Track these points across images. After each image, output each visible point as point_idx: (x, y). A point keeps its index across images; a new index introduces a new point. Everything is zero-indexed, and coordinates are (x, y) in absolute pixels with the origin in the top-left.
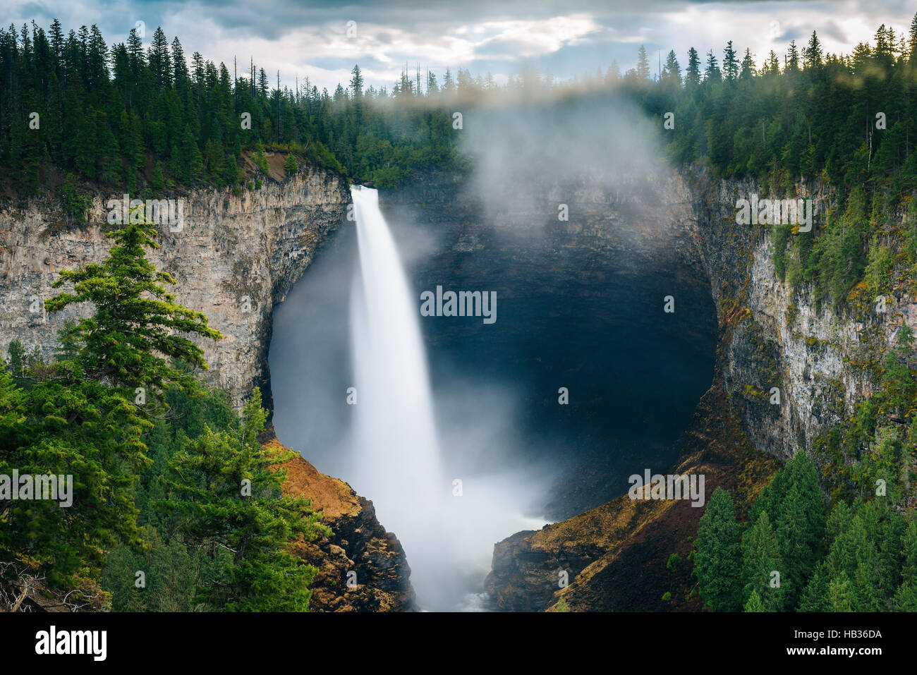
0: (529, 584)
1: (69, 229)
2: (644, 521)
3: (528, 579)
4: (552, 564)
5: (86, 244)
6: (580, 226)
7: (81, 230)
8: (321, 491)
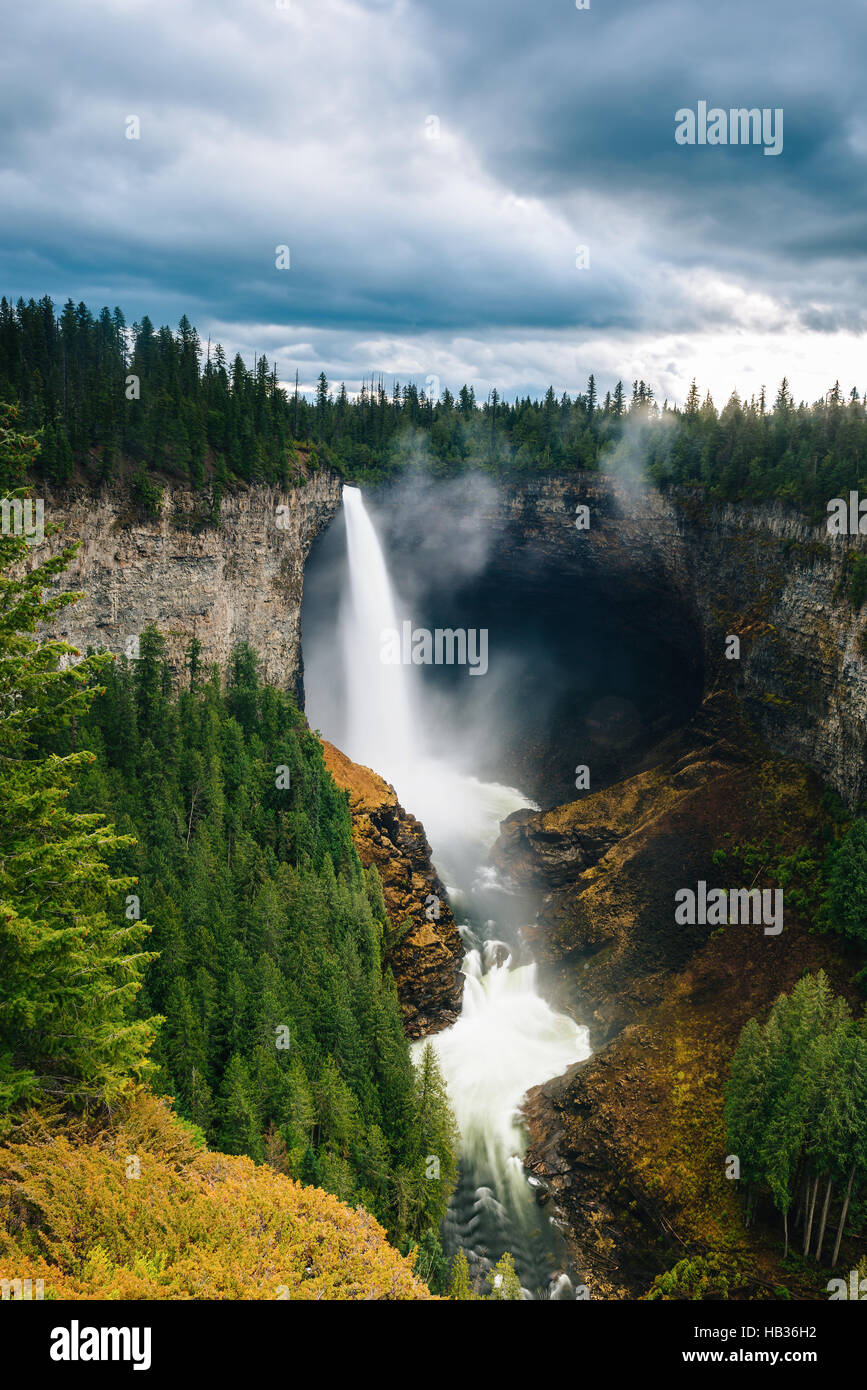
0: (547, 863)
1: (141, 523)
2: (650, 807)
3: (545, 859)
4: (566, 845)
5: (156, 539)
6: (537, 531)
7: (153, 524)
8: (360, 781)
